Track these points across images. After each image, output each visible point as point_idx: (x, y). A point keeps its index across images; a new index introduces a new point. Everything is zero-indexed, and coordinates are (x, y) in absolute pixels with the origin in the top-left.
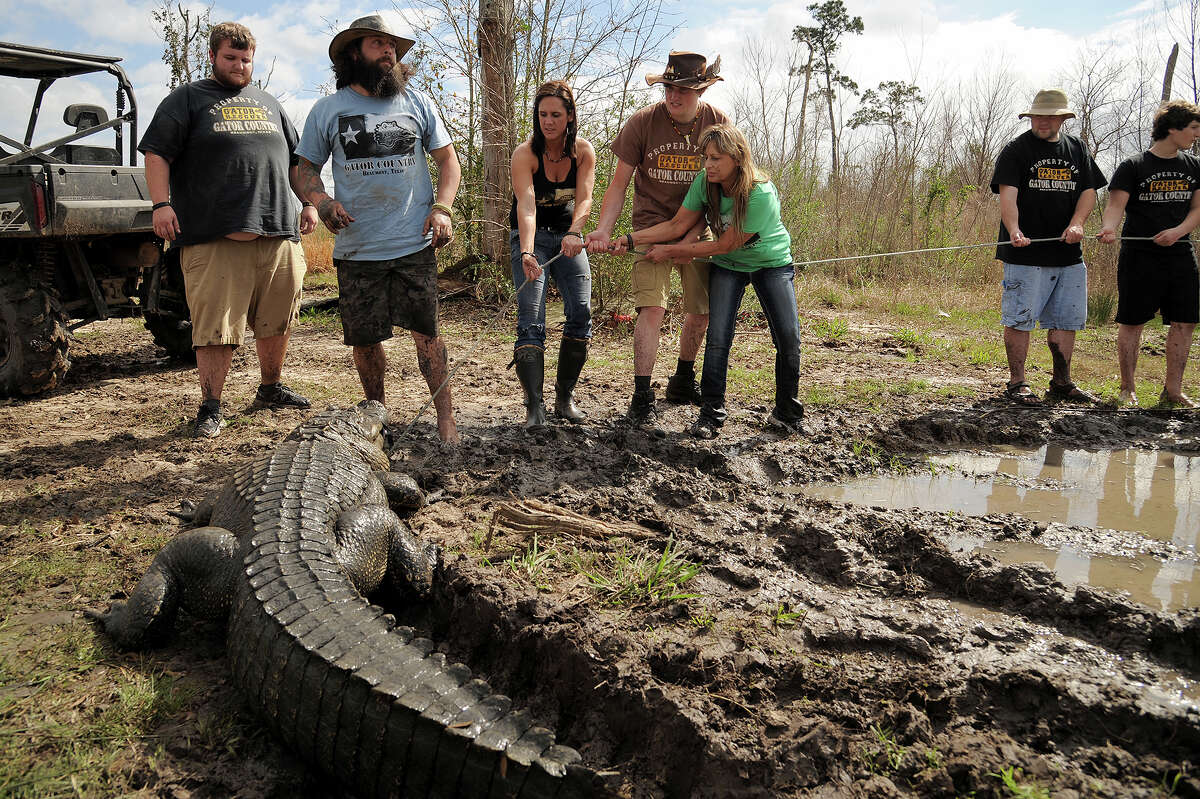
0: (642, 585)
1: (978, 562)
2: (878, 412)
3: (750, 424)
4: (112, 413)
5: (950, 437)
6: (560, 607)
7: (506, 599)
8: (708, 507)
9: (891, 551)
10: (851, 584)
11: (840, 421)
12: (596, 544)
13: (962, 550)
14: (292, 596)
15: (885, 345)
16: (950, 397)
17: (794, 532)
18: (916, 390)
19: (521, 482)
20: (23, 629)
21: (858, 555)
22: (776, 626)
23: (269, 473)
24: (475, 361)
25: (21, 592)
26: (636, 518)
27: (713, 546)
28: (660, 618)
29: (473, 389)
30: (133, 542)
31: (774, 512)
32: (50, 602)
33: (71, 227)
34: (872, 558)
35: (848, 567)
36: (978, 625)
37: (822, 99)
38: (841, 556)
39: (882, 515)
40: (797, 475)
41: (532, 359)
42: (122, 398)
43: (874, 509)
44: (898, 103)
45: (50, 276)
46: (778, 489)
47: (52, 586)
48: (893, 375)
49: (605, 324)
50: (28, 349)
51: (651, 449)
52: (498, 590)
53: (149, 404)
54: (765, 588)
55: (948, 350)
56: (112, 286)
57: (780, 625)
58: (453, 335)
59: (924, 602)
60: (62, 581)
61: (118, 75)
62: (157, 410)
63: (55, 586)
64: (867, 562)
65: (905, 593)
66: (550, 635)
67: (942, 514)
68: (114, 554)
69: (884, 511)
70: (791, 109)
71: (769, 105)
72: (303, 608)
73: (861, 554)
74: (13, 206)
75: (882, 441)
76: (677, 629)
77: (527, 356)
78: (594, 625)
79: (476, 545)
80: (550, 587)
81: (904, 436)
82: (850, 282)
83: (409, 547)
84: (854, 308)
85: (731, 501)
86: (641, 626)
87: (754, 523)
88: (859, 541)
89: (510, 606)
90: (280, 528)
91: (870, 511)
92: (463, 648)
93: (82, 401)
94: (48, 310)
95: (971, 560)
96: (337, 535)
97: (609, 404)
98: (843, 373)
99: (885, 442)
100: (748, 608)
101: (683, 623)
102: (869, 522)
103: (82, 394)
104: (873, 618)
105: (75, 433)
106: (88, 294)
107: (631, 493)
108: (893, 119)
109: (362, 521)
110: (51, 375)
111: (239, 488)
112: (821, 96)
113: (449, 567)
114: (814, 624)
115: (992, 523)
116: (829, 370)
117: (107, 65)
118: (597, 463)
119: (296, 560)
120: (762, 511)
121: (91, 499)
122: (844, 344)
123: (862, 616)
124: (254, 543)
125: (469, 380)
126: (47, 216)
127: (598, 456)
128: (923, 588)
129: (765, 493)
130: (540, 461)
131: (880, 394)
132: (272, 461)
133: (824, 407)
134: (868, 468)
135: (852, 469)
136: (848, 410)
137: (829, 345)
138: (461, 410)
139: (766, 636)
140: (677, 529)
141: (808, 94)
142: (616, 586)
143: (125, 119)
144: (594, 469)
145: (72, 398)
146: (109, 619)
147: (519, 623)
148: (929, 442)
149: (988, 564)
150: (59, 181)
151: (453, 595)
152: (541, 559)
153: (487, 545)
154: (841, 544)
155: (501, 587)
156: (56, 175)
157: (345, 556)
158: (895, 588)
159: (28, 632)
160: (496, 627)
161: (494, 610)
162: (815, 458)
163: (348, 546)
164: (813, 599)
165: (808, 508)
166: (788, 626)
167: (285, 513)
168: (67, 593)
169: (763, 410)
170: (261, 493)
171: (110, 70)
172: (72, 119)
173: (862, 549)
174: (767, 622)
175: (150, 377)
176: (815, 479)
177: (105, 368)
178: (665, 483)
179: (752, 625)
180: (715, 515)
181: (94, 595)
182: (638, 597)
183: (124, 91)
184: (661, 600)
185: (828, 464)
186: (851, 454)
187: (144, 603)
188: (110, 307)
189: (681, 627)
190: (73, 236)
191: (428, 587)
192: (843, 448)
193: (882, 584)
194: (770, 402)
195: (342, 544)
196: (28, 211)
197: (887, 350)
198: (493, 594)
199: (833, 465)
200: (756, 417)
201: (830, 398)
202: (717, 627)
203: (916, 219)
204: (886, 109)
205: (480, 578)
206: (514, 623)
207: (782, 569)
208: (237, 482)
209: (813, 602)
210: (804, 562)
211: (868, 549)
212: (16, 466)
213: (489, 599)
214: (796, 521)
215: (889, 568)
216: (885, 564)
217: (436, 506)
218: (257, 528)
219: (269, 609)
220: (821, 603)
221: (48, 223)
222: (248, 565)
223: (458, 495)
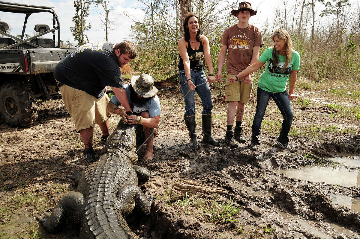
0: (220, 214)
1: (343, 210)
2: (316, 139)
3: (268, 144)
4: (51, 134)
5: (342, 151)
6: (191, 223)
7: (174, 219)
8: (249, 180)
9: (311, 202)
10: (296, 214)
11: (302, 143)
12: (207, 196)
13: (337, 204)
14: (99, 224)
15: (324, 109)
16: (345, 133)
17: (277, 192)
18: (332, 130)
19: (185, 168)
20: (16, 224)
21: (299, 203)
22: (265, 233)
23: (96, 173)
24: (174, 115)
25: (16, 209)
26: (222, 185)
27: (247, 198)
28: (225, 228)
29: (173, 127)
30: (55, 188)
31: (272, 182)
32: (26, 213)
33: (37, 71)
34: (304, 204)
35: (295, 207)
36: (340, 235)
37: (310, 6)
38: (293, 203)
39: (311, 185)
40: (283, 166)
41: (191, 121)
42: (55, 128)
43: (309, 182)
44: (340, 6)
45: (31, 86)
46: (275, 172)
47: (27, 206)
48: (324, 123)
49: (222, 100)
50: (23, 112)
51: (232, 154)
52: (172, 215)
53: (64, 131)
54: (263, 217)
55: (347, 112)
56: (52, 88)
57: (266, 233)
58: (168, 104)
59: (321, 223)
60: (30, 204)
61: (53, 13)
62: (66, 133)
63: (28, 206)
64: (302, 206)
65: (315, 219)
66: (187, 234)
67: (334, 186)
68: (48, 193)
69: (312, 183)
70: (296, 14)
71: (288, 12)
72: (103, 229)
73: (300, 203)
74: (17, 64)
75: (316, 152)
76: (231, 232)
77: (190, 120)
78: (202, 230)
79: (167, 194)
80: (190, 213)
81: (325, 150)
82: (315, 79)
83: (143, 199)
84: (315, 90)
85: (257, 178)
86: (218, 230)
87: (264, 187)
88: (300, 197)
89: (175, 222)
90: (97, 196)
91: (307, 184)
92: (159, 234)
93: (42, 129)
94: (30, 98)
95: (340, 209)
96: (117, 197)
97: (219, 135)
98: (305, 122)
99: (317, 153)
100: (256, 225)
101: (233, 230)
102: (306, 188)
103: (41, 126)
104: (300, 232)
105: (38, 142)
106: (44, 92)
107: (222, 173)
108: (337, 13)
109: (126, 191)
110: (31, 120)
111: (86, 177)
112: (309, 5)
113: (156, 205)
114: (278, 233)
115: (353, 190)
116: (300, 121)
117: (49, 10)
118: (212, 161)
119: (102, 209)
120: (267, 182)
121: (42, 171)
122: (308, 109)
123: (296, 231)
124: (89, 202)
125: (172, 123)
126: (29, 68)
127: (212, 158)
128: (322, 218)
129: (270, 173)
130: (192, 159)
131: (318, 132)
132: (97, 168)
133: (296, 137)
134: (309, 163)
135: (303, 164)
136: (305, 138)
137: (302, 109)
138: (168, 136)
139: (260, 237)
140: (235, 191)
141: (305, 5)
142: (212, 214)
143: (56, 29)
144: (211, 163)
145: (38, 127)
146: (44, 221)
147: (177, 228)
148: (334, 152)
149: (346, 211)
150: (32, 55)
151: (157, 215)
152: (188, 202)
153: (170, 195)
154: (293, 198)
155: (172, 214)
156: (31, 53)
157: (119, 204)
158: (311, 216)
159: (18, 225)
160: (170, 229)
161: (170, 222)
162: (290, 159)
163: (121, 201)
164: (279, 223)
165: (284, 180)
166: (269, 233)
167: (99, 190)
168: (32, 210)
169: (274, 138)
170: (92, 181)
171: (50, 12)
172: (37, 29)
173: (301, 201)
174: (261, 231)
175: (65, 119)
176: (289, 167)
177: (50, 115)
178: (234, 170)
179: (256, 232)
180: (251, 183)
181: (40, 211)
182: (218, 219)
183: (55, 19)
184: (226, 221)
185: (295, 161)
186: (304, 158)
187: (54, 219)
188: (51, 95)
189: (232, 231)
190: (38, 74)
191: (149, 212)
192: (301, 155)
193: (307, 215)
194: (277, 134)
195: (118, 200)
196: (22, 66)
197: (324, 111)
198: (170, 217)
199: (296, 162)
200: (271, 141)
201: (299, 133)
202: (244, 232)
203: (342, 55)
204: (335, 9)
205: (166, 210)
206: (176, 228)
207: (270, 208)
208: (86, 175)
209: (279, 224)
210: (280, 204)
211: (303, 200)
212: (18, 156)
213: (168, 218)
214: (278, 188)
215: (310, 208)
216: (309, 207)
217: (155, 178)
218: (90, 196)
219: (91, 229)
220: (282, 224)
221: (29, 70)
222: (86, 210)
223: (163, 173)
